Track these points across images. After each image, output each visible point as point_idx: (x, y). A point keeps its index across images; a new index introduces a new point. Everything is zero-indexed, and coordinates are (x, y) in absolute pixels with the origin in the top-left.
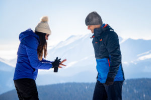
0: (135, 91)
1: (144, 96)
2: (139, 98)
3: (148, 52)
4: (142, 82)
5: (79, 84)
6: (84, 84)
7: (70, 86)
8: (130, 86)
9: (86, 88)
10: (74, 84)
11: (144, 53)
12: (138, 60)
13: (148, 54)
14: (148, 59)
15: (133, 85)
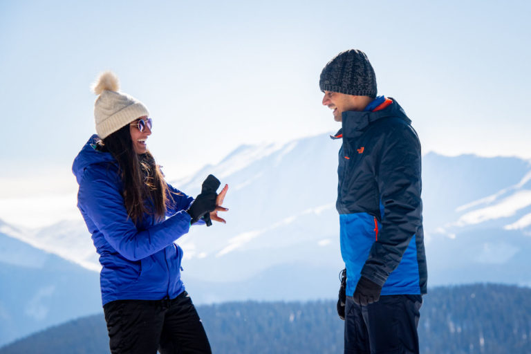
0: (451, 325)
1: (482, 341)
2: (467, 349)
3: (492, 198)
4: (473, 296)
5: (268, 306)
6: (282, 305)
7: (238, 314)
8: (434, 310)
9: (292, 318)
10: (251, 306)
11: (482, 201)
12: (459, 224)
13: (493, 204)
14: (491, 220)
15: (444, 307)
